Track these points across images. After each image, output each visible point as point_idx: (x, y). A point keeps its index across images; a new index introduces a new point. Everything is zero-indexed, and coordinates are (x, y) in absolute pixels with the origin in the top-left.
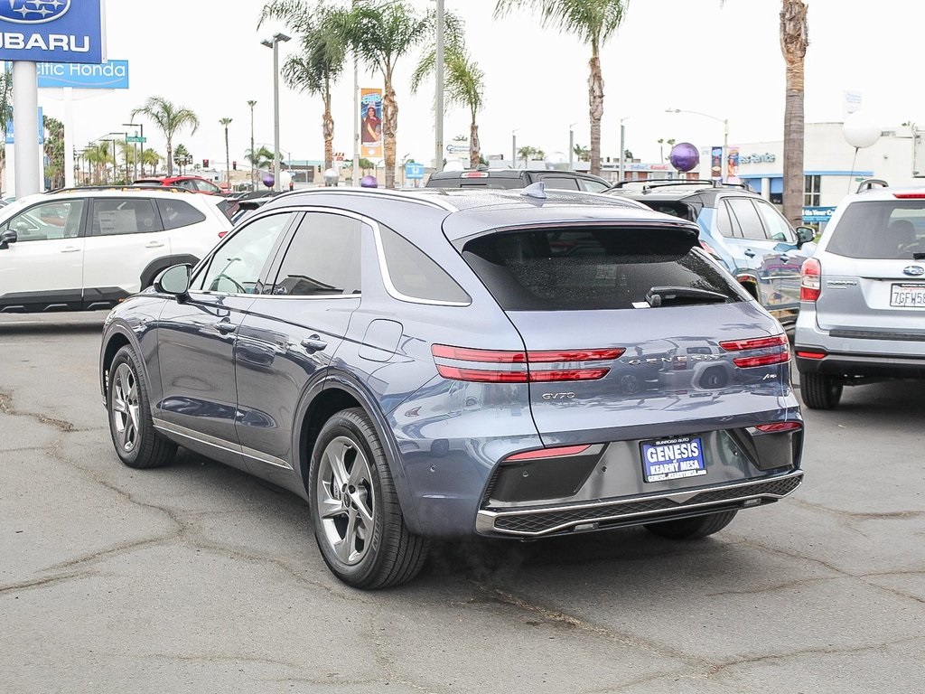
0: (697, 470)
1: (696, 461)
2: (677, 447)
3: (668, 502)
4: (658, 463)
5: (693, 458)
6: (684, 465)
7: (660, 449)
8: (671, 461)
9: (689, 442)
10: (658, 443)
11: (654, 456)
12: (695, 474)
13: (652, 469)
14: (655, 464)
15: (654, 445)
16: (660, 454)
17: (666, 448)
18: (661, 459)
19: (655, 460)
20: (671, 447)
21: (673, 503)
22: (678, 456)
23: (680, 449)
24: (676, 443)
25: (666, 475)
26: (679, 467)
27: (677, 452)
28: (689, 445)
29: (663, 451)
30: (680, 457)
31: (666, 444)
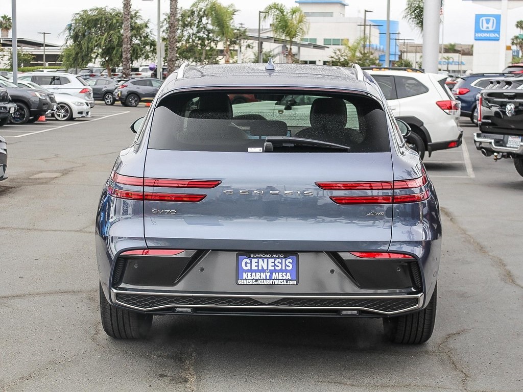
0: (287, 281)
1: (288, 274)
2: (271, 261)
3: (256, 302)
4: (251, 271)
5: (286, 271)
6: (275, 275)
7: (254, 261)
8: (263, 271)
9: (285, 257)
10: (252, 256)
11: (249, 265)
12: (285, 283)
13: (245, 275)
14: (248, 271)
15: (249, 257)
16: (254, 264)
17: (260, 260)
18: (254, 268)
19: (249, 267)
20: (265, 260)
21: (258, 302)
22: (271, 268)
23: (274, 262)
24: (271, 258)
25: (257, 280)
26: (271, 276)
27: (270, 264)
28: (284, 260)
29: (258, 262)
30: (273, 268)
31: (261, 257)
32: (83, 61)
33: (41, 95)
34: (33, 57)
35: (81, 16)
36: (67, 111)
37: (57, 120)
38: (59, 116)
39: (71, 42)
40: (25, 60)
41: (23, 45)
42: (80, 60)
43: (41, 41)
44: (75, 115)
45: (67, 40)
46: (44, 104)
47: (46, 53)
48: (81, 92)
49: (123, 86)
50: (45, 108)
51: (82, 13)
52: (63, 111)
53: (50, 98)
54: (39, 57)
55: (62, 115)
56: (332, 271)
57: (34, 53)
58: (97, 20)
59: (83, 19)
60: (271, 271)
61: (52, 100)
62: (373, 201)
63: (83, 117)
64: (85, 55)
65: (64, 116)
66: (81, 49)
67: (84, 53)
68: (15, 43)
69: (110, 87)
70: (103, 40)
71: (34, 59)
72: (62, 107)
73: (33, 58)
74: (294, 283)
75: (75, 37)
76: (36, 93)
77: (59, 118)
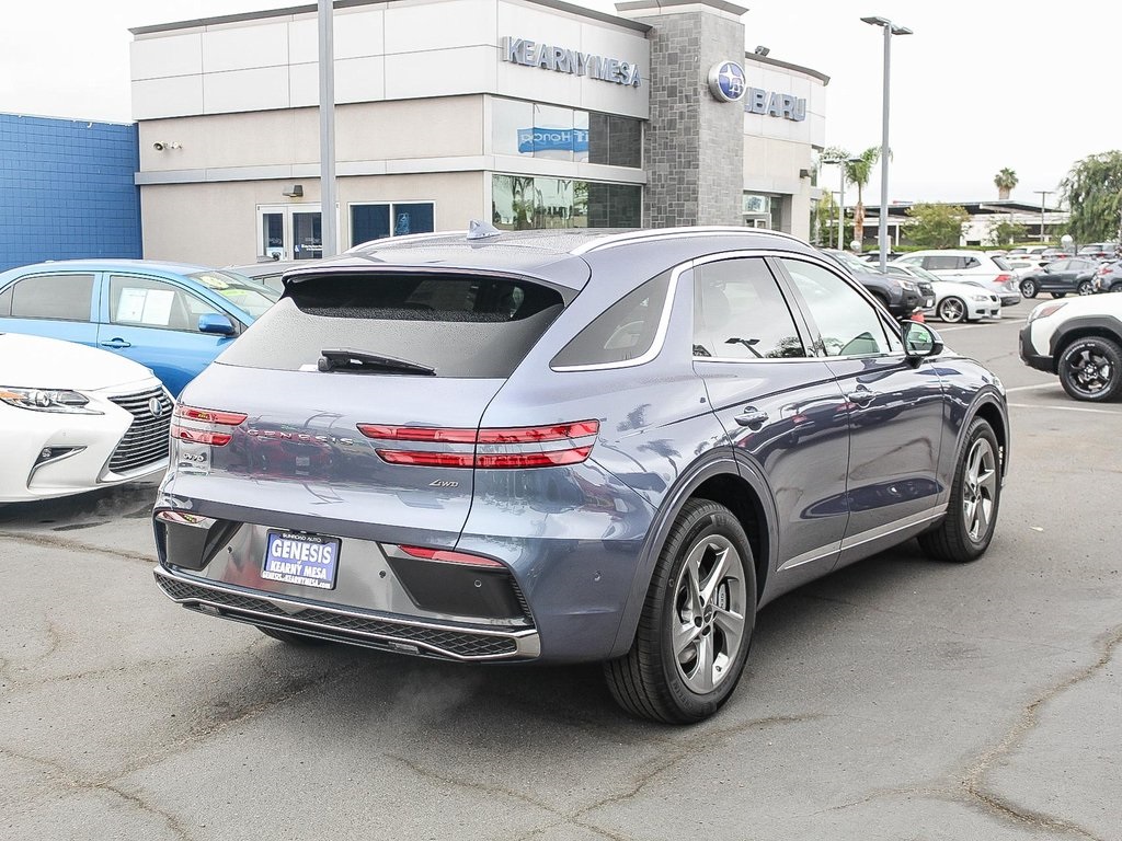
0: (320, 580)
1: (324, 570)
2: (306, 546)
3: (278, 610)
5: (322, 565)
6: (308, 571)
7: (287, 543)
8: (293, 561)
9: (323, 543)
10: (284, 535)
11: (279, 550)
12: (316, 584)
13: (273, 565)
14: (277, 559)
15: (281, 538)
16: (286, 549)
17: (293, 544)
18: (285, 555)
19: (279, 554)
20: (300, 544)
21: (281, 611)
22: (304, 558)
23: (309, 550)
24: (307, 541)
25: (283, 575)
26: (302, 571)
27: (305, 552)
28: (321, 547)
29: (290, 547)
30: (306, 559)
31: (294, 540)
32: (1083, 232)
33: (906, 285)
34: (1026, 228)
35: (1084, 164)
36: (959, 308)
37: (944, 321)
38: (947, 315)
39: (1066, 205)
40: (1014, 233)
41: (1014, 210)
42: (1079, 232)
43: (1038, 204)
44: (972, 315)
45: (1061, 202)
46: (910, 298)
47: (1045, 223)
48: (996, 280)
49: (1106, 271)
50: (911, 303)
51: (1086, 160)
52: (953, 308)
53: (921, 289)
54: (1035, 229)
55: (952, 315)
56: (383, 574)
57: (1028, 223)
58: (1108, 169)
59: (1086, 169)
60: (304, 564)
61: (927, 293)
62: (452, 462)
63: (984, 317)
64: (1088, 224)
65: (955, 316)
66: (1082, 214)
67: (1085, 222)
68: (884, 212)
69: (1088, 273)
70: (1116, 201)
71: (1029, 232)
72: (953, 302)
73: (1028, 230)
74: (328, 586)
75: (1074, 198)
76: (900, 282)
77: (947, 319)
